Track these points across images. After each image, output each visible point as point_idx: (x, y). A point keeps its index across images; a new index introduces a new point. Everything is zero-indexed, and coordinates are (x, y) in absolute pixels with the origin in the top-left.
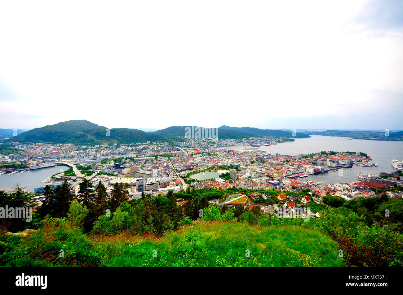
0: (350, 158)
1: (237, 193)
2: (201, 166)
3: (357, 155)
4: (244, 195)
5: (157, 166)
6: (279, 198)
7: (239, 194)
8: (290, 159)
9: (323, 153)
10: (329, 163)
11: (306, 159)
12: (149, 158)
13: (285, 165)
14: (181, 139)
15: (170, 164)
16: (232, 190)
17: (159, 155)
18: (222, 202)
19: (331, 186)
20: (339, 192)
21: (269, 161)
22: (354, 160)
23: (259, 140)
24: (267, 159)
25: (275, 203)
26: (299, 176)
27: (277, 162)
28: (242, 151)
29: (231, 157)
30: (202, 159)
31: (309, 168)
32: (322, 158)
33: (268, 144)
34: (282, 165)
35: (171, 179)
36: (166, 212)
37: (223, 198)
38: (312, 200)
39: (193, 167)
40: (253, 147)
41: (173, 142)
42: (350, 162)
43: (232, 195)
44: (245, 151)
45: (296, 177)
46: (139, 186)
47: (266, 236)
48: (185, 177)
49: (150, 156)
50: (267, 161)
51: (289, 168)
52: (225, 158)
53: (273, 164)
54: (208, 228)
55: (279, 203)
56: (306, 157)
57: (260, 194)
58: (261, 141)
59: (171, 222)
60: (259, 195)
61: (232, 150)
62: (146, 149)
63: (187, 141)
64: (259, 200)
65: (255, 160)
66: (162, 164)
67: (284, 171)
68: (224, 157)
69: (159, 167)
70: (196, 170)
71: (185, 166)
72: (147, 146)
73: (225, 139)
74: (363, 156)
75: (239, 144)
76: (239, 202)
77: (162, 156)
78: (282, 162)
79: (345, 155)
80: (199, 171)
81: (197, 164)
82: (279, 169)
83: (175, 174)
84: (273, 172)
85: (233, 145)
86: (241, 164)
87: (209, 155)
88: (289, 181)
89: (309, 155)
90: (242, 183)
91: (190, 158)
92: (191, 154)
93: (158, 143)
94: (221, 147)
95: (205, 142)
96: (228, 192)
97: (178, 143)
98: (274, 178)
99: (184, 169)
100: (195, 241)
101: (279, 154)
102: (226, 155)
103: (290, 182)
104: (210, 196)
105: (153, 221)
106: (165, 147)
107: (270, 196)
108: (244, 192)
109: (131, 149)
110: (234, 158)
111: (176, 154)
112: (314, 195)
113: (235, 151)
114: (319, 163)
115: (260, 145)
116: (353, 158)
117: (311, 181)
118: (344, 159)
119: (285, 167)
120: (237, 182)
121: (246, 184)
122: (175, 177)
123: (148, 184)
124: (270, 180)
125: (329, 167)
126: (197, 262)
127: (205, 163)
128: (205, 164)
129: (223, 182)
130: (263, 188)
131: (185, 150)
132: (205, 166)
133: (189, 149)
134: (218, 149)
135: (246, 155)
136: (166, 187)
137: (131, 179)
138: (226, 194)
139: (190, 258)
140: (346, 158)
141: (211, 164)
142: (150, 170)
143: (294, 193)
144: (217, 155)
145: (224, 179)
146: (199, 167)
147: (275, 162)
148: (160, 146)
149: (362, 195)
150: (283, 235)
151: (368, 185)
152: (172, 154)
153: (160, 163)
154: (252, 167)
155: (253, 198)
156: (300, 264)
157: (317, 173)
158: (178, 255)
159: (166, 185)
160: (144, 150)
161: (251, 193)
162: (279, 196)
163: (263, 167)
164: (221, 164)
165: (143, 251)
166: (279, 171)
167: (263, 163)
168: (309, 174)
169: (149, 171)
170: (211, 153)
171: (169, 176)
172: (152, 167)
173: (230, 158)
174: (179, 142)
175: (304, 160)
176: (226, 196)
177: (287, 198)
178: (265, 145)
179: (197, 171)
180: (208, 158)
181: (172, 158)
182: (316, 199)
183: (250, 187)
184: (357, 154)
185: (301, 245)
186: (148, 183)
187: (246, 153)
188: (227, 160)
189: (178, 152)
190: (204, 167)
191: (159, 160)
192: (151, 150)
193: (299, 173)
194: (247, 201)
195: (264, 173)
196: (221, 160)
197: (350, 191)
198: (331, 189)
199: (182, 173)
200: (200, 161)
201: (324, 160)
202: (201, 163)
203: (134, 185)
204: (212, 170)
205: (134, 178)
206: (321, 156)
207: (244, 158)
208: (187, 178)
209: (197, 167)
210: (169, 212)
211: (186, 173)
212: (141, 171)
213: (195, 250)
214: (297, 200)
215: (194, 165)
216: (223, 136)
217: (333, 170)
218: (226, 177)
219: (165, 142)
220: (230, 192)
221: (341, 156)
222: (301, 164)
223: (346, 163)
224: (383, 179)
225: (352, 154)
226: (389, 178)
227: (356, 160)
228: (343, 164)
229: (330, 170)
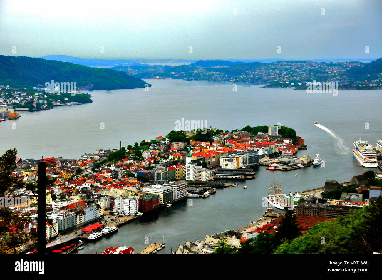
0: (252, 145)
3: (270, 136)
8: (58, 170)
9: (176, 137)
10: (190, 171)
11: (119, 163)
22: (261, 152)
26: (85, 236)
31: (126, 197)
32: (171, 157)
42: (251, 158)
56: (119, 156)
74: (285, 137)
79: (240, 138)
89: (129, 147)
114: (159, 175)
116: (260, 146)
118: (235, 152)
125: (191, 184)
140: (239, 148)
168: (121, 220)
175: (112, 168)
184: (270, 133)
193: (86, 225)
201: (176, 163)
206: (169, 147)
217: (201, 195)
221: (227, 143)
222: (97, 187)
223: (241, 165)
224: (328, 201)
225: (259, 133)
226: (344, 195)
227: (266, 153)
228: (231, 171)
229: (191, 195)
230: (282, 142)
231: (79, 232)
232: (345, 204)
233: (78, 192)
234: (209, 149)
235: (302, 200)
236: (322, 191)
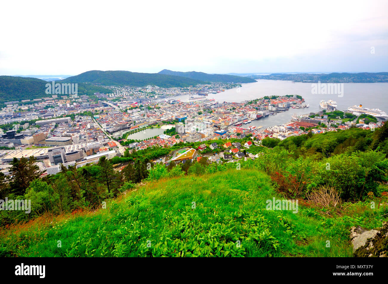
0: (288, 101)
1: (184, 148)
2: (140, 123)
3: (294, 98)
4: (192, 149)
5: (76, 129)
6: (225, 146)
7: (186, 149)
8: (236, 106)
9: (266, 98)
10: (270, 108)
11: (251, 105)
12: (61, 119)
13: (231, 114)
14: (107, 90)
15: (96, 125)
16: (179, 145)
17: (77, 115)
18: (168, 159)
19: (270, 129)
20: (276, 134)
21: (217, 110)
22: (291, 103)
23: (207, 87)
24: (214, 108)
25: (221, 152)
26: (244, 123)
27: (225, 111)
28: (188, 101)
29: (176, 109)
30: (140, 115)
31: (253, 114)
32: (265, 103)
33: (216, 91)
34: (229, 113)
35: (100, 143)
36: (101, 182)
37: (170, 156)
38: (253, 144)
39: (130, 125)
40: (200, 96)
41: (95, 94)
42: (288, 105)
43: (180, 151)
44: (192, 101)
45: (241, 124)
46: (55, 158)
47: (211, 182)
48: (120, 139)
49: (62, 117)
50: (214, 111)
51: (235, 116)
52: (170, 111)
53: (220, 113)
54: (154, 188)
55: (225, 151)
56: (251, 103)
57: (207, 145)
58: (209, 88)
59: (109, 190)
60: (206, 147)
61: (177, 101)
62: (52, 107)
63: (116, 93)
64: (207, 152)
65: (202, 110)
66: (83, 126)
67: (230, 119)
68: (168, 110)
69: (80, 130)
70: (134, 129)
71: (119, 126)
72: (53, 102)
73: (167, 87)
74: (298, 98)
75: (185, 93)
76: (187, 156)
77: (82, 115)
78: (229, 111)
79: (284, 98)
80: (139, 129)
81: (135, 122)
82: (226, 118)
83: (105, 137)
84: (220, 122)
85: (178, 95)
86: (188, 116)
87: (149, 108)
88: (234, 129)
89: (253, 100)
90: (189, 136)
91: (124, 115)
92: (124, 109)
93: (70, 97)
94: (164, 97)
95: (143, 92)
96: (174, 148)
97: (103, 95)
98: (221, 128)
99: (118, 129)
100: (139, 203)
101: (226, 102)
102: (170, 107)
103: (236, 129)
104: (154, 156)
105: (85, 195)
106: (84, 102)
107: (217, 146)
108: (192, 145)
109: (26, 108)
110: (179, 111)
111: (103, 111)
112: (255, 139)
113: (180, 102)
114: (261, 108)
115: (207, 93)
116: (291, 101)
117: (254, 127)
118: (283, 103)
119: (231, 115)
120: (184, 136)
121: (194, 138)
122: (106, 140)
123: (67, 154)
124: (217, 130)
125: (270, 111)
126: (142, 223)
127: (145, 119)
128: (145, 121)
129: (169, 138)
130: (210, 139)
131: (114, 104)
132: (145, 122)
133: (121, 103)
134: (159, 101)
135: (192, 106)
136: (96, 154)
137: (38, 151)
138: (172, 150)
139: (134, 221)
140: (284, 101)
141: (152, 120)
142: (66, 136)
143: (238, 140)
144: (159, 108)
145: (170, 135)
146: (138, 125)
147: (222, 110)
148: (75, 102)
149: (293, 134)
150: (227, 178)
151: (299, 125)
152: (96, 111)
153: (81, 125)
154: (199, 119)
155: (201, 150)
156: (240, 200)
157: (259, 118)
158: (120, 222)
159: (95, 151)
160: (49, 109)
161: (199, 145)
162: (225, 145)
163: (210, 118)
164: (165, 118)
165: (73, 228)
166: (226, 120)
167: (211, 113)
168: (252, 119)
169: (64, 136)
170: (151, 107)
171: (97, 140)
172: (68, 131)
173: (175, 111)
174: (105, 94)
175: (249, 106)
176: (173, 152)
177: (232, 145)
178: (213, 93)
179: (136, 130)
180: (148, 113)
181: (98, 116)
182: (257, 142)
183: (197, 139)
184: (294, 97)
185: (242, 184)
186: (67, 152)
187: (193, 104)
188: (172, 113)
189: (106, 108)
190: (143, 124)
191: (79, 121)
192: (61, 108)
193: (244, 120)
194: (195, 154)
195: (212, 124)
196: (164, 113)
197: (285, 131)
198: (270, 132)
199: (116, 135)
200: (138, 117)
201: (266, 105)
202: (139, 120)
203: (46, 158)
204: (154, 127)
205: (44, 149)
206: (264, 101)
207: (191, 109)
208: (123, 140)
209: (134, 125)
210: (104, 181)
211: (121, 134)
212: (52, 138)
213: (139, 211)
214: (241, 146)
215: (130, 122)
216: (165, 84)
217: (273, 114)
218: (172, 133)
219: (82, 95)
220: (177, 148)
221: (281, 100)
222: (246, 111)
223: (285, 106)
224: (311, 118)
225: (290, 97)
226: (316, 117)
227: (292, 103)
228: (282, 108)
229: (270, 114)
230: (297, 100)
231: (243, 121)
232: (316, 120)
233: (241, 112)
234: (276, 101)
235: (303, 118)
236: (309, 115)
